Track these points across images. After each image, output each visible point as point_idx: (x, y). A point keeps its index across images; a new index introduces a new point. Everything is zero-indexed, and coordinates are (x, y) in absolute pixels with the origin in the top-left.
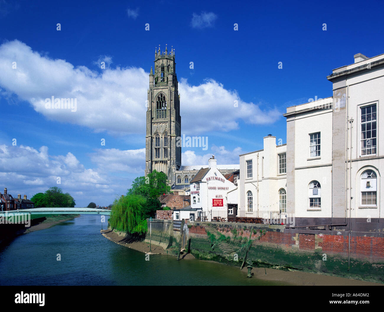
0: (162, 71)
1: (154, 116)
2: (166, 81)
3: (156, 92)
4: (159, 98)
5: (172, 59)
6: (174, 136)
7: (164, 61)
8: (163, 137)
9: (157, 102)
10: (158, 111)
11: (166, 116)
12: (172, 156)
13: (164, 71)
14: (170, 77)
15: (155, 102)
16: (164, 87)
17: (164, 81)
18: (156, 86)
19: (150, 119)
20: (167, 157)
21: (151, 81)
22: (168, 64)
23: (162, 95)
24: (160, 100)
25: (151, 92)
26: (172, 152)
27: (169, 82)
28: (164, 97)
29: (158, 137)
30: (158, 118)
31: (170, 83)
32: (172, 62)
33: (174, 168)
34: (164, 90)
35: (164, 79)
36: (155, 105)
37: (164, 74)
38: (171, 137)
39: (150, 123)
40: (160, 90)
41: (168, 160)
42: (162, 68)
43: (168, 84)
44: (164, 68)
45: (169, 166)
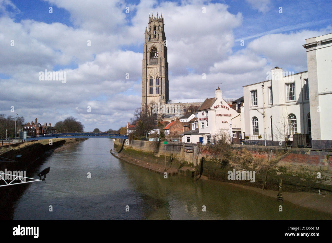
0: (154, 30)
1: (148, 63)
3: (150, 45)
4: (152, 49)
5: (162, 21)
6: (164, 78)
7: (156, 22)
8: (156, 79)
9: (151, 53)
10: (151, 59)
11: (157, 63)
12: (162, 93)
13: (156, 30)
14: (161, 34)
15: (149, 52)
16: (156, 42)
17: (156, 37)
18: (149, 41)
19: (146, 65)
20: (158, 94)
21: (146, 37)
22: (159, 25)
23: (154, 47)
24: (153, 51)
25: (146, 45)
26: (162, 90)
27: (159, 38)
28: (156, 49)
29: (151, 79)
30: (151, 64)
31: (161, 39)
32: (161, 24)
33: (163, 101)
34: (156, 44)
35: (156, 36)
36: (149, 54)
37: (156, 32)
38: (161, 78)
39: (145, 68)
40: (153, 44)
41: (160, 96)
42: (154, 28)
43: (159, 39)
44: (156, 28)
45: (160, 100)
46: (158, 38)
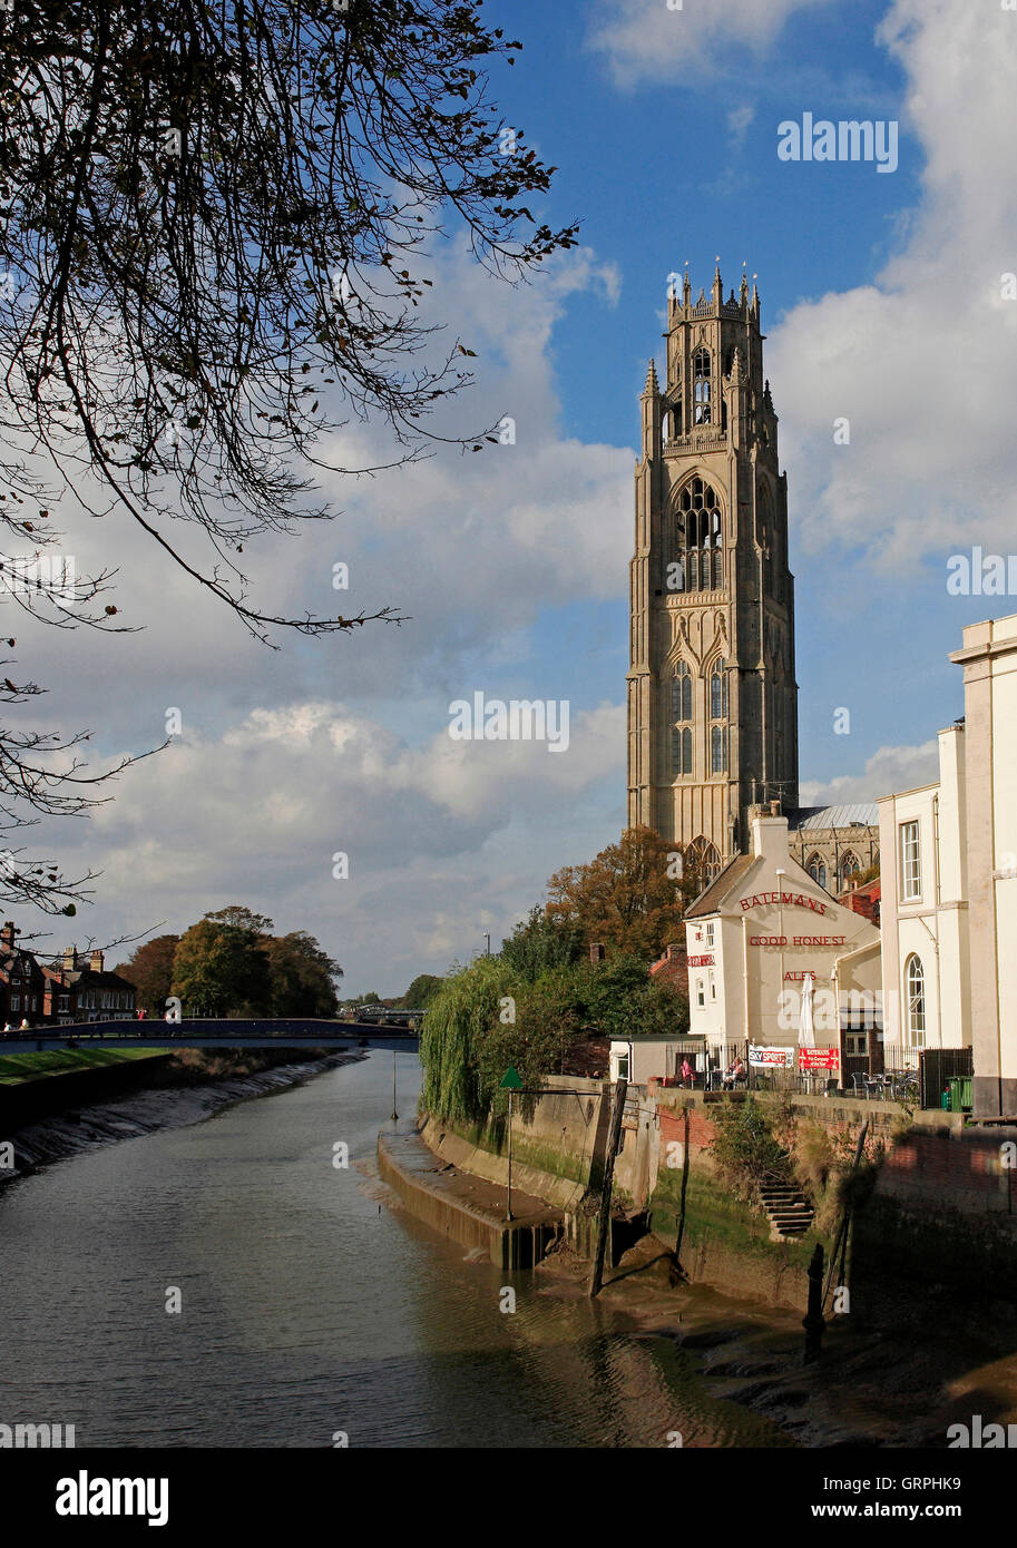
2: (716, 416)
3: (674, 473)
4: (687, 495)
5: (748, 319)
6: (758, 671)
7: (707, 329)
9: (678, 517)
10: (680, 554)
11: (714, 577)
13: (707, 373)
15: (668, 514)
16: (710, 447)
17: (707, 420)
18: (671, 445)
19: (647, 596)
20: (725, 769)
21: (649, 424)
22: (728, 344)
23: (698, 484)
25: (647, 471)
27: (730, 425)
28: (710, 494)
29: (680, 676)
32: (747, 333)
34: (706, 462)
39: (647, 615)
40: (693, 461)
41: (731, 783)
42: (698, 364)
43: (728, 431)
44: (707, 362)
45: (735, 808)
46: (724, 426)
